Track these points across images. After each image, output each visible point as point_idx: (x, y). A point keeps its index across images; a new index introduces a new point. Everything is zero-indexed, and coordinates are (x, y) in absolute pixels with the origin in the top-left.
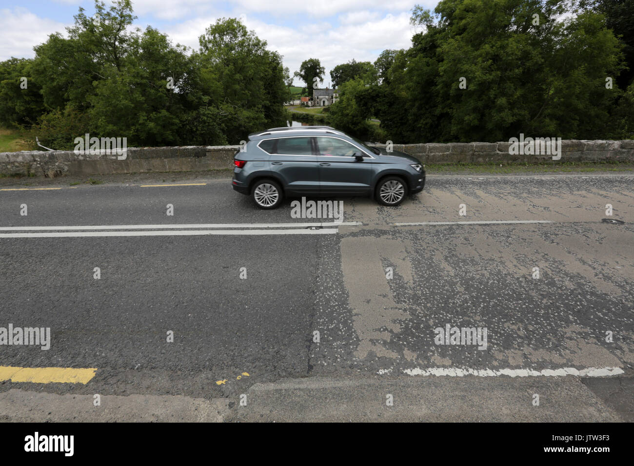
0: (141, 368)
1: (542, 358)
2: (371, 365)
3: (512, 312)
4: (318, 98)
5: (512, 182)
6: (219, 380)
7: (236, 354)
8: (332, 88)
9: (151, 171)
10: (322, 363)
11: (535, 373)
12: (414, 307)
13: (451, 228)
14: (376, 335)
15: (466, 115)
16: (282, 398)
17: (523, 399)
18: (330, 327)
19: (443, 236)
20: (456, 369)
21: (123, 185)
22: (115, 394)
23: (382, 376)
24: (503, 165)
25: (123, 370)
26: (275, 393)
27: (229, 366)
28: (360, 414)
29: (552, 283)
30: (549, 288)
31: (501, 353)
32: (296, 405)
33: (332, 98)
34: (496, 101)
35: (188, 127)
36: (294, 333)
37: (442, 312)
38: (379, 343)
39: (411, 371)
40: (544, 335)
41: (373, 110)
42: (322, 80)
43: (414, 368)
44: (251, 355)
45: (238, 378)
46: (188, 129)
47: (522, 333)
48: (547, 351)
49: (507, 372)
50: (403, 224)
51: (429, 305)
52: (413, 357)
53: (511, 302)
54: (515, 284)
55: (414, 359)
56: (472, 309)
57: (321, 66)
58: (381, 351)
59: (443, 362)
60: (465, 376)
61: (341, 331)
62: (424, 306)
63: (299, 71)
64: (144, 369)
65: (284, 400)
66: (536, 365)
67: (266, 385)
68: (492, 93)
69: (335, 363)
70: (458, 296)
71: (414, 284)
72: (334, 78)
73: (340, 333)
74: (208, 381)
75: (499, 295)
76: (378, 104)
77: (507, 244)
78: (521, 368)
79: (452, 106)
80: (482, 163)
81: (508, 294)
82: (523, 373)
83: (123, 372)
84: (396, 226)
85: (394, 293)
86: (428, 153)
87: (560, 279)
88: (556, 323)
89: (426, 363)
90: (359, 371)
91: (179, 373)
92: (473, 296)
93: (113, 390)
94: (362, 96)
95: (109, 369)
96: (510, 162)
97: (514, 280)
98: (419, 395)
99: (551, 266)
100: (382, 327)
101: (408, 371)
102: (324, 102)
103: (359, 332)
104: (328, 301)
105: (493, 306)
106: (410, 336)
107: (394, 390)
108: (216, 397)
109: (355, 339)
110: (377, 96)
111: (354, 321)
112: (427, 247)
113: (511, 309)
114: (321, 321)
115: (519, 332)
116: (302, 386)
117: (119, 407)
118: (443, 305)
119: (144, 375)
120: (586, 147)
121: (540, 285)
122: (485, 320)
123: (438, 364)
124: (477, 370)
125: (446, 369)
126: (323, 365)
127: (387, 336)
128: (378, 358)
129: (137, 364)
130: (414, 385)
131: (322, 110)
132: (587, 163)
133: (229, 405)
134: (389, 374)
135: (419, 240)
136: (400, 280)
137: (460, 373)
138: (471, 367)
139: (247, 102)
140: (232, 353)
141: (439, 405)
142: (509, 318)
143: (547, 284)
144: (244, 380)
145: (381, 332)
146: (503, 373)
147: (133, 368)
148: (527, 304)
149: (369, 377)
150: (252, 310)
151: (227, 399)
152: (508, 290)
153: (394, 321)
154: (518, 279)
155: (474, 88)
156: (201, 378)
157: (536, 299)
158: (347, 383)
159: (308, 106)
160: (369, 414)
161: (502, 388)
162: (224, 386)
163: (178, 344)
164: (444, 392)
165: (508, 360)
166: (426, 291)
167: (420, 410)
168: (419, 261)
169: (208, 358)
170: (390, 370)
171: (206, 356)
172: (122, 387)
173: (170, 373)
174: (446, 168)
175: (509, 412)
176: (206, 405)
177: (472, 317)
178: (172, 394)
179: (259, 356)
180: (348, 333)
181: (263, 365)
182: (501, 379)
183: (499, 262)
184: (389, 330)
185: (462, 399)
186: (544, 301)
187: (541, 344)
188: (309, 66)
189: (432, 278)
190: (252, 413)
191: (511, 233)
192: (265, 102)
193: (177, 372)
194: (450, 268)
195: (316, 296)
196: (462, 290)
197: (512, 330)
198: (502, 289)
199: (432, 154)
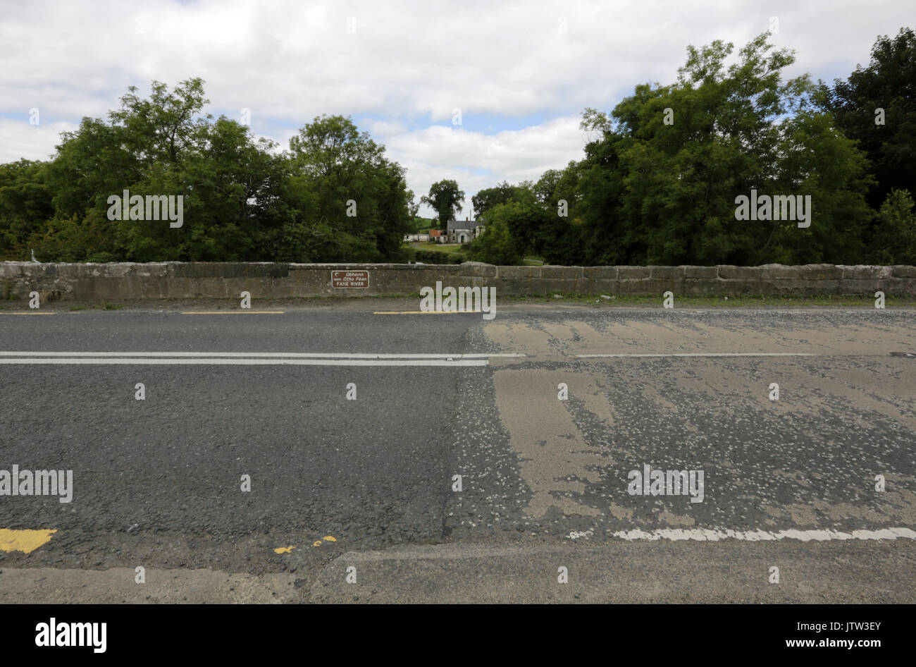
0: (139, 529)
1: (848, 515)
2: (555, 527)
3: (781, 456)
4: (454, 232)
5: (746, 316)
6: (279, 547)
7: (315, 511)
8: (474, 220)
9: (201, 297)
10: (468, 524)
11: (843, 536)
12: (620, 450)
13: (664, 360)
14: (559, 486)
15: (666, 241)
16: (395, 572)
17: (833, 571)
18: (480, 476)
19: (654, 369)
20: (705, 530)
21: (155, 312)
22: (82, 568)
23: (575, 541)
24: (728, 297)
25: (105, 533)
26: (382, 566)
27: (299, 528)
28: (541, 596)
29: (837, 422)
30: (833, 428)
31: (778, 509)
32: (422, 582)
33: (475, 232)
34: (705, 221)
35: (263, 249)
36: (418, 484)
37: (666, 456)
38: (566, 496)
39: (627, 533)
40: (842, 485)
41: (533, 241)
42: (460, 208)
43: (631, 530)
44: (341, 513)
45: (315, 545)
46: (264, 252)
47: (805, 482)
48: (854, 505)
49: (792, 534)
50: (589, 356)
51: (643, 448)
52: (627, 514)
53: (778, 444)
54: (778, 423)
55: (629, 517)
56: (716, 453)
57: (459, 190)
58: (570, 507)
59: (679, 520)
60: (722, 540)
61: (500, 482)
62: (635, 450)
63: (427, 195)
64: (144, 531)
65: (399, 575)
66: (840, 524)
67: (365, 554)
68: (698, 212)
69: (491, 523)
70: (690, 437)
71: (615, 422)
72: (477, 206)
73: (498, 483)
74: (259, 550)
75: (757, 436)
76: (541, 233)
77: (755, 378)
78: (816, 529)
79: (646, 231)
80: (698, 295)
81: (770, 435)
82: (823, 535)
83: (104, 536)
84: (580, 358)
85: (584, 434)
86: (618, 278)
87: (848, 417)
88: (857, 470)
89: (651, 522)
90: (533, 534)
91: (208, 537)
92: (713, 437)
93: (78, 562)
94: (518, 221)
95: (79, 531)
96: (738, 293)
97: (774, 419)
98: (645, 567)
99: (829, 402)
100: (569, 476)
101: (622, 534)
102: (463, 237)
103: (530, 482)
104: (475, 443)
105: (749, 449)
106: (618, 487)
107: (600, 560)
108: (271, 572)
109: (524, 491)
110: (540, 222)
111: (521, 468)
112: (631, 380)
113: (778, 452)
114: (465, 468)
115: (800, 482)
116: (432, 556)
117: (84, 586)
118: (667, 448)
119: (141, 541)
120: (843, 273)
121: (818, 424)
122: (739, 467)
123: (672, 524)
124: (741, 531)
125: (688, 531)
126: (470, 527)
127: (580, 488)
128: (566, 516)
129: (132, 524)
130: (635, 553)
131: (459, 247)
132: (849, 296)
133: (295, 583)
134: (587, 538)
135: (617, 373)
136: (592, 418)
137: (712, 535)
138: (729, 528)
139: (352, 226)
140: (308, 510)
141: (685, 580)
142: (778, 464)
143: (830, 423)
144: (327, 547)
145: (568, 481)
146: (788, 536)
147: (123, 530)
148: (803, 447)
149: (553, 543)
150: (346, 454)
151: (294, 574)
152: (768, 430)
153: (589, 469)
154: (781, 417)
155: (673, 205)
156: (248, 545)
157: (815, 440)
158: (512, 551)
159: (439, 242)
160: (556, 595)
161: (791, 556)
162: (289, 556)
163: (213, 496)
164: (689, 562)
165: (792, 517)
166: (636, 431)
167: (651, 588)
168: (620, 398)
169: (263, 515)
170: (588, 532)
171: (261, 514)
172: (97, 558)
173: (191, 537)
174: (647, 300)
175: (812, 590)
176: (251, 584)
177: (718, 463)
178: (190, 567)
179: (355, 513)
180: (511, 484)
181: (361, 527)
182: (785, 544)
183: (747, 397)
184: (581, 479)
185: (723, 572)
186: (831, 443)
187: (839, 495)
188: (442, 189)
189: (645, 416)
190: (337, 594)
191: (758, 366)
192: (378, 228)
193: (203, 536)
194: (670, 405)
195: (456, 438)
196: (695, 429)
197: (788, 479)
198: (759, 429)
199: (625, 280)
